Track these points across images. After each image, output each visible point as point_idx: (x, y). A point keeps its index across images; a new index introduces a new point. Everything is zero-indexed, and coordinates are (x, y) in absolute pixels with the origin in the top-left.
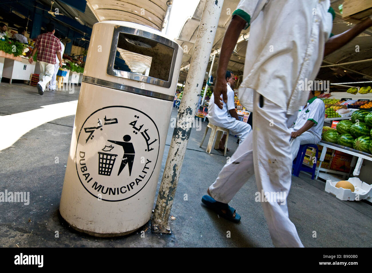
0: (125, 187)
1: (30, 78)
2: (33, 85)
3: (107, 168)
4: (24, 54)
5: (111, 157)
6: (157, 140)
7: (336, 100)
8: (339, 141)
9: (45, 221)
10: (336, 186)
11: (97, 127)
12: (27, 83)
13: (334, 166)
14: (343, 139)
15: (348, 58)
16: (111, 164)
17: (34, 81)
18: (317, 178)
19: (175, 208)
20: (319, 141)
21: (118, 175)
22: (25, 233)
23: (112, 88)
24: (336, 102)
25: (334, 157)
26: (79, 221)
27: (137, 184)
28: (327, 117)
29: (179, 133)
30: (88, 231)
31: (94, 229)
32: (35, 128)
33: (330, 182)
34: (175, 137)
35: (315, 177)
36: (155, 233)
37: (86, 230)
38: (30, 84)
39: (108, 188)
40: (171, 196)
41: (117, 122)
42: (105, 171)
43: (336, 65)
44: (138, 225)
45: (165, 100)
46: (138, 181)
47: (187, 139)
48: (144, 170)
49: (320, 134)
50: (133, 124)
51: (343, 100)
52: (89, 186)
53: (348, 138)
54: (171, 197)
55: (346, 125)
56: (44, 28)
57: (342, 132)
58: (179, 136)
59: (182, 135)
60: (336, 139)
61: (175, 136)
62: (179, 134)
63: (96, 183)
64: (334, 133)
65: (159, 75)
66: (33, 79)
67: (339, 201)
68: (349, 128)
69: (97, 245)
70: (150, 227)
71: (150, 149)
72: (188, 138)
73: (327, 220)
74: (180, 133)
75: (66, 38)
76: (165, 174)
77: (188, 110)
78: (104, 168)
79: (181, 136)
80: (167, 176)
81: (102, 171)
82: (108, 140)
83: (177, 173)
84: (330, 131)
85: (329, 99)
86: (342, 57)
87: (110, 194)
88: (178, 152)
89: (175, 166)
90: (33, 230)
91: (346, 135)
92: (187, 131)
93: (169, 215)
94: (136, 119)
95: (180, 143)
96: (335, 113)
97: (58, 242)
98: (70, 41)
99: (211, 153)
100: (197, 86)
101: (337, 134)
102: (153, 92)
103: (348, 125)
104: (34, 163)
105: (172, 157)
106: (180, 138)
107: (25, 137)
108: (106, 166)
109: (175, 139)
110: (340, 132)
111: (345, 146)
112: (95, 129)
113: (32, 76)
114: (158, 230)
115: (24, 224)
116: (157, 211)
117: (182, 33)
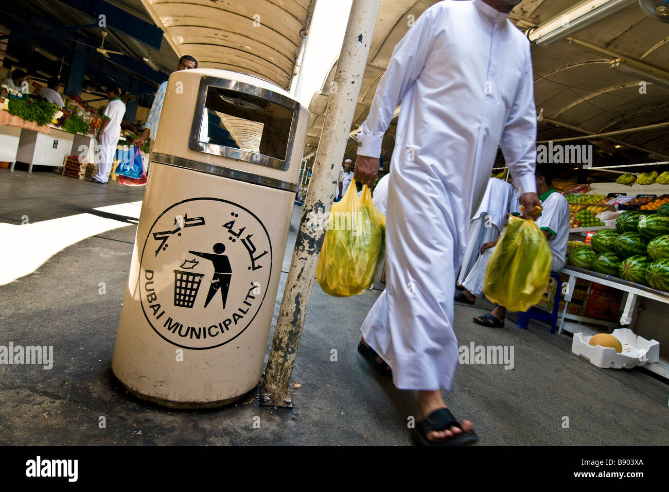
0: (216, 327)
1: (64, 163)
2: (68, 174)
3: (187, 295)
4: (55, 121)
5: (194, 278)
6: (267, 252)
7: (599, 197)
8: (596, 265)
9: (89, 384)
10: (590, 344)
11: (172, 231)
12: (58, 171)
13: (592, 310)
14: (602, 261)
15: (619, 123)
16: (194, 290)
17: (70, 168)
18: (560, 331)
19: (301, 372)
20: (562, 266)
21: (205, 306)
22: (57, 399)
23: (197, 171)
24: (599, 200)
25: (590, 295)
26: (142, 381)
27: (236, 323)
28: (580, 226)
29: (304, 242)
30: (156, 398)
31: (166, 396)
32: (72, 245)
33: (579, 336)
34: (298, 249)
35: (558, 330)
36: (265, 406)
37: (154, 396)
38: (63, 173)
39: (189, 328)
40: (292, 346)
41: (203, 223)
42: (184, 301)
43: (599, 135)
44: (238, 391)
45: (279, 190)
46: (237, 318)
47: (317, 253)
48: (246, 299)
49: (564, 254)
50: (229, 226)
51: (612, 195)
52: (159, 324)
53: (611, 261)
54: (291, 348)
55: (607, 238)
56: (89, 76)
57: (601, 250)
58: (304, 247)
59: (308, 245)
60: (591, 262)
61: (298, 247)
62: (304, 244)
63: (170, 320)
64: (588, 252)
65: (274, 152)
66: (69, 164)
67: (594, 369)
68: (612, 243)
69: (170, 419)
70: (258, 397)
71: (256, 266)
72: (319, 250)
73: (566, 398)
74: (306, 243)
75: (127, 93)
76: (282, 309)
77: (317, 205)
78: (183, 295)
79: (307, 248)
80: (285, 313)
81: (180, 300)
82: (190, 252)
83: (302, 308)
84: (581, 247)
85: (587, 195)
86: (608, 121)
87: (191, 337)
88: (303, 273)
89: (299, 296)
90: (69, 396)
91: (607, 254)
92: (317, 239)
93: (290, 378)
94: (233, 218)
95: (306, 259)
96: (594, 218)
97: (108, 414)
98: (134, 98)
99: (373, 289)
100: (332, 168)
101: (592, 254)
102: (262, 177)
103: (610, 237)
104: (71, 299)
105: (294, 282)
106: (306, 251)
107: (57, 258)
108: (185, 292)
109: (298, 252)
110: (597, 249)
111: (606, 274)
112: (170, 235)
113: (66, 160)
114: (271, 402)
115: (55, 387)
116: (270, 371)
117: (327, 83)
